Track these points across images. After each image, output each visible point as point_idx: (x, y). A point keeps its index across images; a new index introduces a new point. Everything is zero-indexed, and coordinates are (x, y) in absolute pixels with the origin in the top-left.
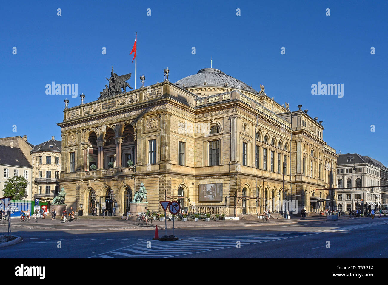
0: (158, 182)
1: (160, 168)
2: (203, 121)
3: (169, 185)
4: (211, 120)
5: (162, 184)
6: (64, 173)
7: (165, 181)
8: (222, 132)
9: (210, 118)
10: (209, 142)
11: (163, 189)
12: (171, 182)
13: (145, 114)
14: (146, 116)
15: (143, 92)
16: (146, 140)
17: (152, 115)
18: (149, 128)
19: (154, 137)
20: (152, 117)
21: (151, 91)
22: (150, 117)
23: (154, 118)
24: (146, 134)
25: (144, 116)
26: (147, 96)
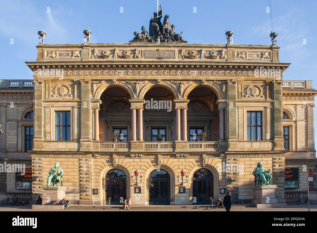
0: (271, 162)
5: (278, 166)
11: (280, 171)
13: (243, 77)
14: (244, 80)
15: (234, 50)
16: (244, 110)
17: (255, 82)
18: (248, 96)
19: (260, 108)
20: (254, 83)
21: (249, 52)
22: (251, 83)
23: (257, 85)
24: (244, 104)
25: (241, 80)
26: (242, 56)
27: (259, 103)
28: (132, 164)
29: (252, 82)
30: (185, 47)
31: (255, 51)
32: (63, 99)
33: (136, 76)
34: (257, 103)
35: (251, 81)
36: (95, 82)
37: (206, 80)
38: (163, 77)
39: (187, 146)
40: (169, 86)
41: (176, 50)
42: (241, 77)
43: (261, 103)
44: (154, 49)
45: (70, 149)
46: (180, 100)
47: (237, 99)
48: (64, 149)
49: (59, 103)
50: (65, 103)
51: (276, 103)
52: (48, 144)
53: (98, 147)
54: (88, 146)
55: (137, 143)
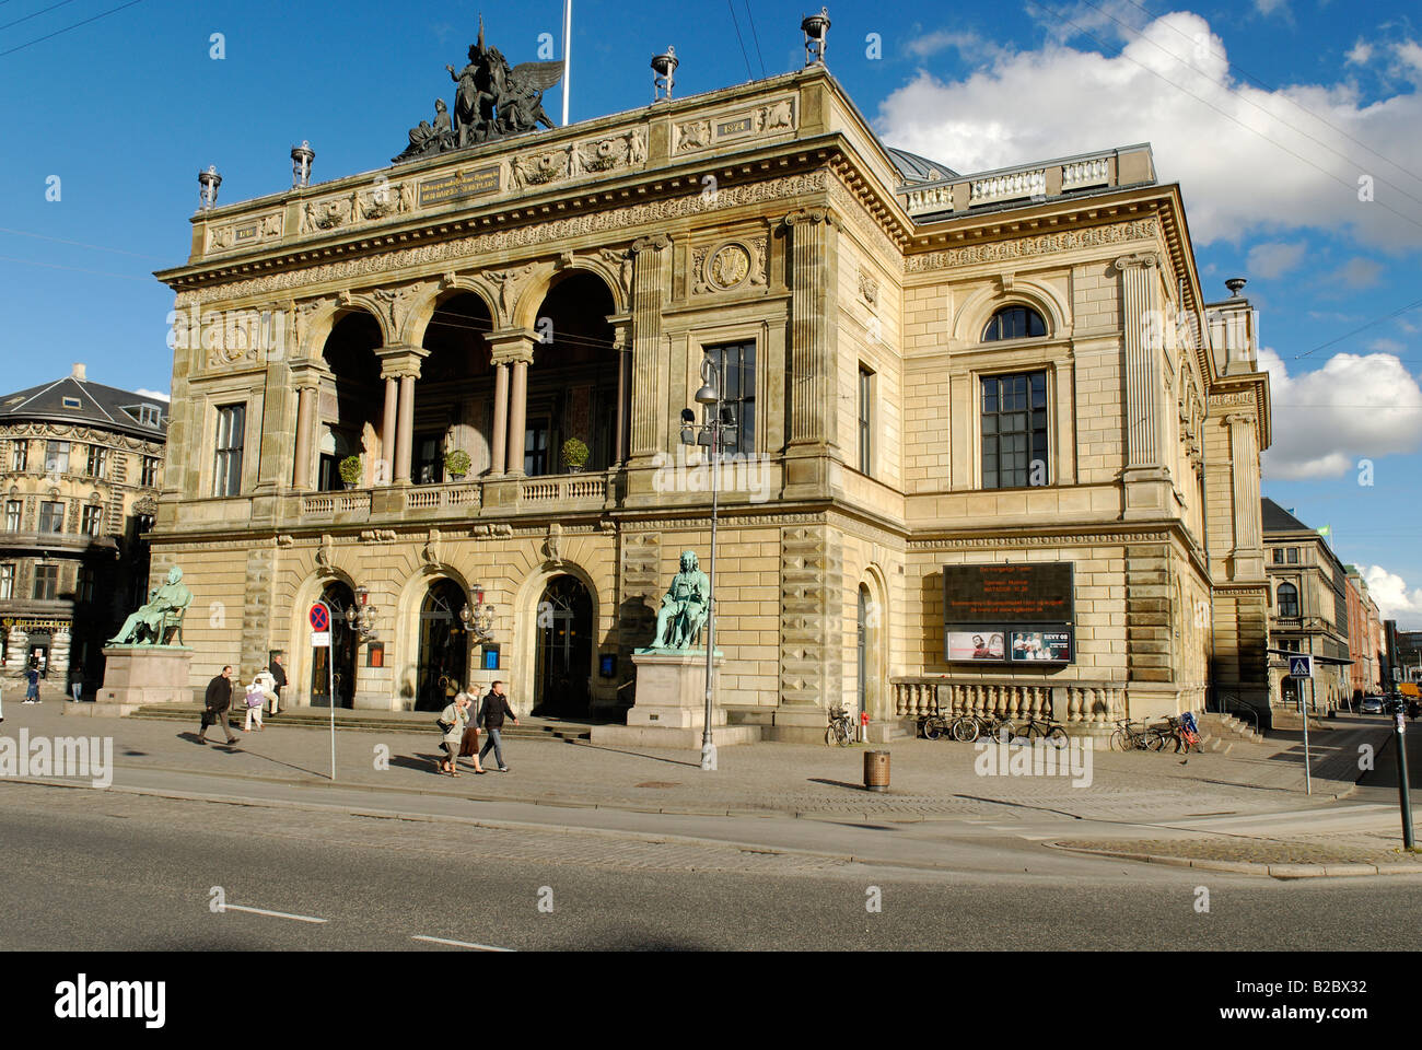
0: (774, 550)
1: (787, 477)
2: (950, 283)
3: (835, 571)
4: (997, 279)
5: (799, 563)
6: (180, 497)
7: (824, 549)
8: (1062, 333)
9: (993, 270)
10: (982, 378)
11: (805, 586)
12: (840, 553)
13: (687, 220)
14: (692, 230)
15: (669, 121)
16: (691, 343)
17: (730, 227)
18: (707, 288)
19: (745, 329)
20: (728, 234)
21: (720, 116)
22: (719, 236)
23: (739, 240)
24: (691, 318)
25: (682, 230)
26: (694, 140)
27: (742, 311)
28: (367, 563)
29: (720, 233)
30: (527, 146)
31: (741, 106)
32: (233, 367)
33: (393, 273)
34: (733, 312)
35: (716, 230)
36: (301, 306)
37: (575, 252)
38: (459, 264)
39: (514, 495)
40: (479, 291)
41: (504, 161)
42: (681, 221)
43: (750, 310)
44: (449, 171)
45: (231, 523)
46: (505, 333)
47: (665, 306)
48: (221, 522)
49: (224, 382)
50: (234, 380)
51: (799, 298)
52: (188, 509)
53: (297, 510)
54: (270, 510)
55: (388, 492)
